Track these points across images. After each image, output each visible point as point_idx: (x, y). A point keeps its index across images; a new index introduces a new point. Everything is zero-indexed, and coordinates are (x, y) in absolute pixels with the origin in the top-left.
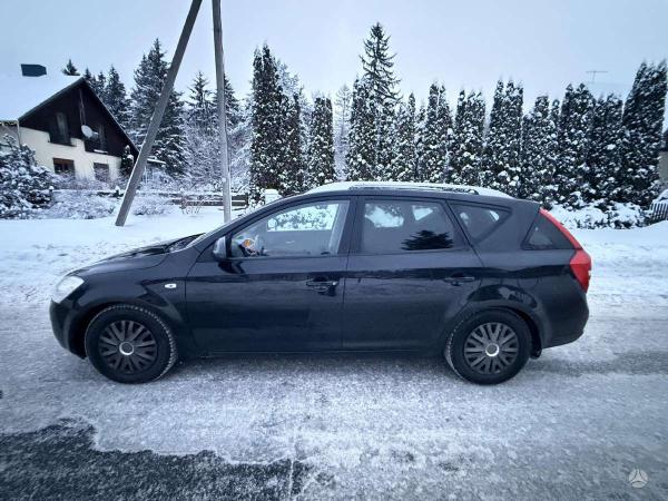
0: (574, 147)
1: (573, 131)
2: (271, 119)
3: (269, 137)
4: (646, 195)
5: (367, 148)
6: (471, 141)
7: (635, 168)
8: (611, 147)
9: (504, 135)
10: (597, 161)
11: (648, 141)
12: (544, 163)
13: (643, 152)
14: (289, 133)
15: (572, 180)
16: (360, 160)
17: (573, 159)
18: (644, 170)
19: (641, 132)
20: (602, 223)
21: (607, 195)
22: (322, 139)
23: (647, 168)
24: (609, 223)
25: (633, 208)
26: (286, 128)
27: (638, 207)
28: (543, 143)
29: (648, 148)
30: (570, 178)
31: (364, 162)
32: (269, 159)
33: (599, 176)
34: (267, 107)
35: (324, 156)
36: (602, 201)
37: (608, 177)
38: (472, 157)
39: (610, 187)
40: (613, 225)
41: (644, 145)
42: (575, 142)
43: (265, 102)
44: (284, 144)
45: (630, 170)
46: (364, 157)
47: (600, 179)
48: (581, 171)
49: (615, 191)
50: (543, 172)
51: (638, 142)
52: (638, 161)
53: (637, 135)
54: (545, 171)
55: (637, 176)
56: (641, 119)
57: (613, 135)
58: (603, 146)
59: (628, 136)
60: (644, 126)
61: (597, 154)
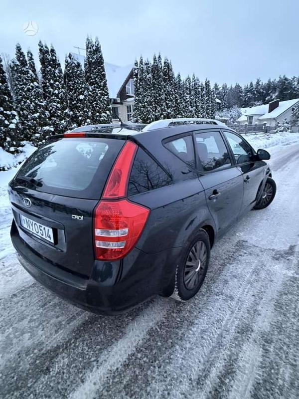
0: (57, 95)
1: (52, 82)
7: (100, 113)
8: (82, 97)
10: (77, 108)
11: (102, 94)
12: (35, 107)
13: (101, 102)
15: (63, 122)
17: (59, 105)
18: (104, 114)
19: (97, 88)
23: (106, 113)
28: (29, 90)
29: (103, 99)
30: (61, 120)
33: (80, 118)
37: (86, 120)
41: (100, 97)
42: (56, 92)
47: (82, 121)
48: (67, 115)
50: (37, 115)
51: (97, 95)
52: (100, 108)
53: (95, 90)
54: (38, 114)
55: (102, 118)
56: (95, 78)
57: (81, 88)
58: (77, 96)
59: (91, 90)
60: (97, 84)
61: (75, 102)
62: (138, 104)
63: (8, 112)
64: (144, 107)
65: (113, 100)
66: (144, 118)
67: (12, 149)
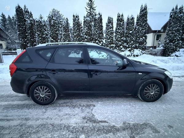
1: (119, 27)
2: (23, 28)
3: (22, 33)
4: (143, 46)
5: (53, 35)
6: (86, 32)
7: (139, 38)
8: (131, 32)
9: (97, 30)
10: (128, 37)
11: (142, 29)
12: (109, 38)
13: (141, 33)
14: (29, 32)
15: (120, 43)
16: (51, 39)
17: (119, 36)
18: (142, 39)
19: (140, 27)
20: (129, 56)
21: (131, 47)
22: (39, 33)
23: (142, 38)
24: (131, 55)
25: (139, 51)
26: (28, 30)
27: (141, 50)
28: (108, 32)
29: (142, 32)
30: (119, 42)
31: (52, 40)
32: (23, 40)
33: (128, 41)
34: (20, 24)
35: (40, 38)
36: (130, 49)
37: (131, 41)
38: (87, 37)
39: (132, 45)
40: (133, 56)
41: (141, 31)
42: (120, 31)
43: (19, 22)
44: (28, 35)
45: (138, 39)
46: (52, 38)
47: (129, 42)
48: (122, 40)
49: (134, 46)
51: (140, 30)
52: (140, 36)
53: (139, 28)
54: (110, 40)
55: (140, 41)
56: (140, 23)
57: (132, 28)
58: (129, 32)
59: (137, 28)
60: (141, 25)
61: (128, 34)
62: (169, 32)
63: (100, 40)
64: (172, 33)
65: (158, 31)
66: (171, 39)
67: (99, 52)
